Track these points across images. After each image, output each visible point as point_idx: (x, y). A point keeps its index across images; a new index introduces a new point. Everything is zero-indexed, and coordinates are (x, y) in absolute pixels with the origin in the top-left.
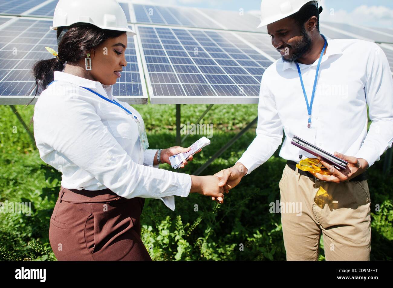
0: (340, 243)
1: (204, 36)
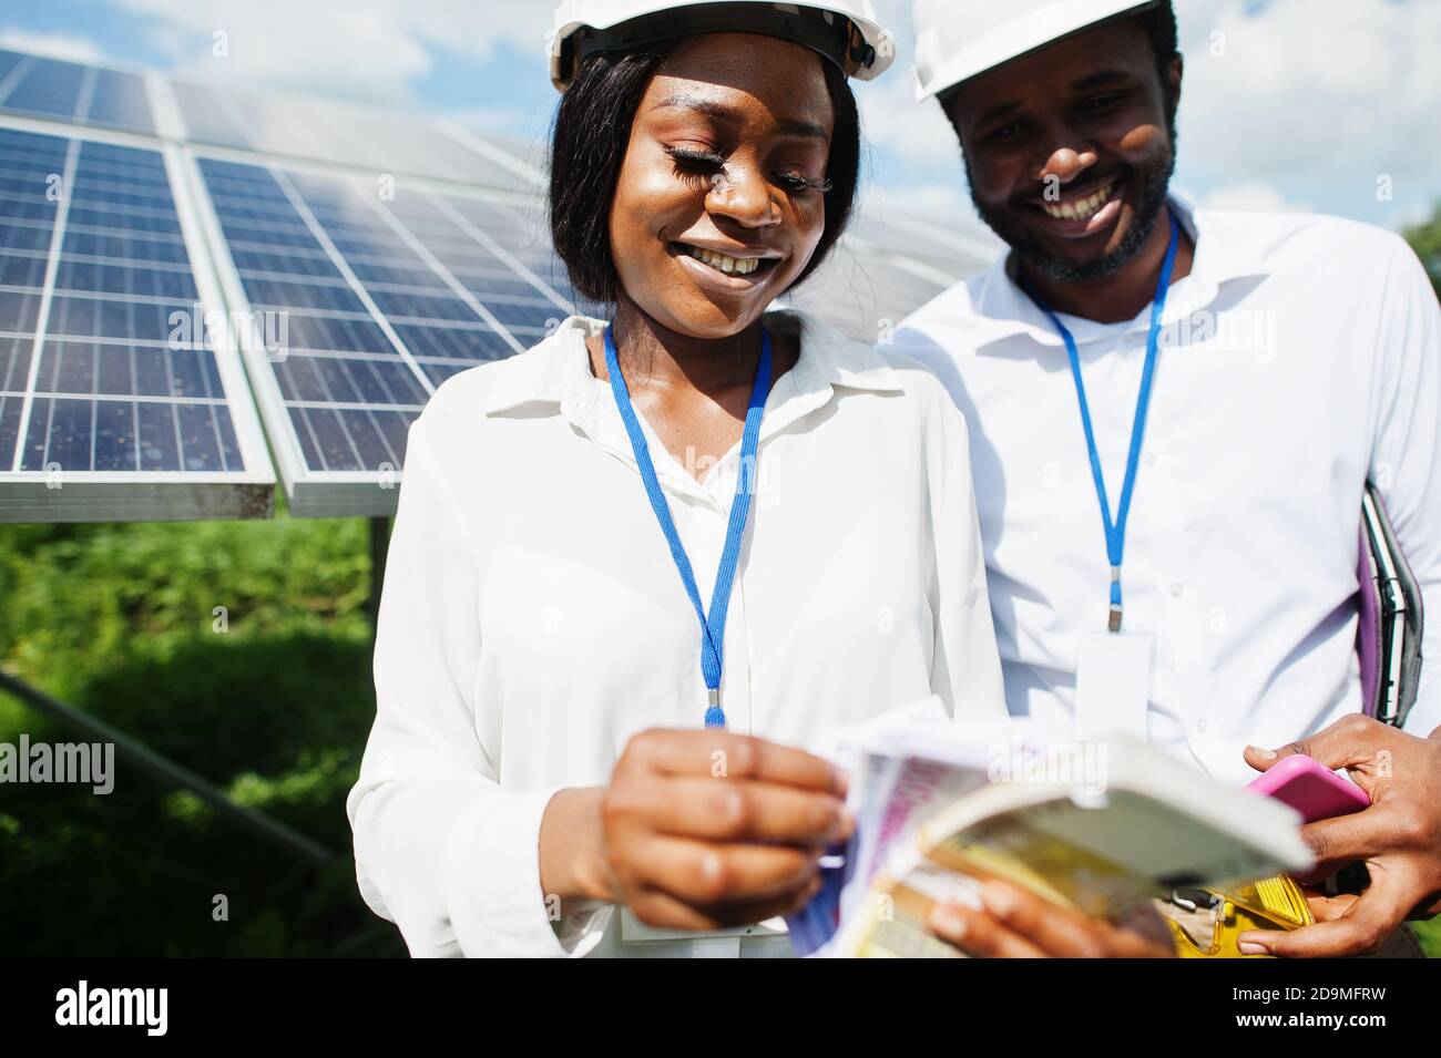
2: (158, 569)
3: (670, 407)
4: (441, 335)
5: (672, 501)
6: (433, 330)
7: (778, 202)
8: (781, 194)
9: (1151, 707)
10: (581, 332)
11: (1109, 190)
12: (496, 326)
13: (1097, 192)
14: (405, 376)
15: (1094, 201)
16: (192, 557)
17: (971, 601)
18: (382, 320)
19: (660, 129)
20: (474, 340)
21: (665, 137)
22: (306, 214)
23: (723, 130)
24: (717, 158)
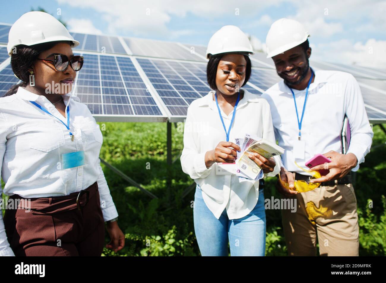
0: (333, 237)
1: (180, 66)
2: (115, 144)
3: (224, 106)
4: (187, 93)
5: (223, 119)
6: (185, 92)
7: (238, 77)
8: (239, 75)
9: (305, 152)
10: (212, 93)
11: (297, 71)
12: (196, 91)
13: (295, 71)
14: (182, 101)
15: (294, 73)
16: (123, 141)
17: (269, 132)
18: (177, 91)
19: (221, 68)
20: (193, 94)
21: (222, 68)
22: (155, 66)
23: (230, 68)
24: (229, 71)
